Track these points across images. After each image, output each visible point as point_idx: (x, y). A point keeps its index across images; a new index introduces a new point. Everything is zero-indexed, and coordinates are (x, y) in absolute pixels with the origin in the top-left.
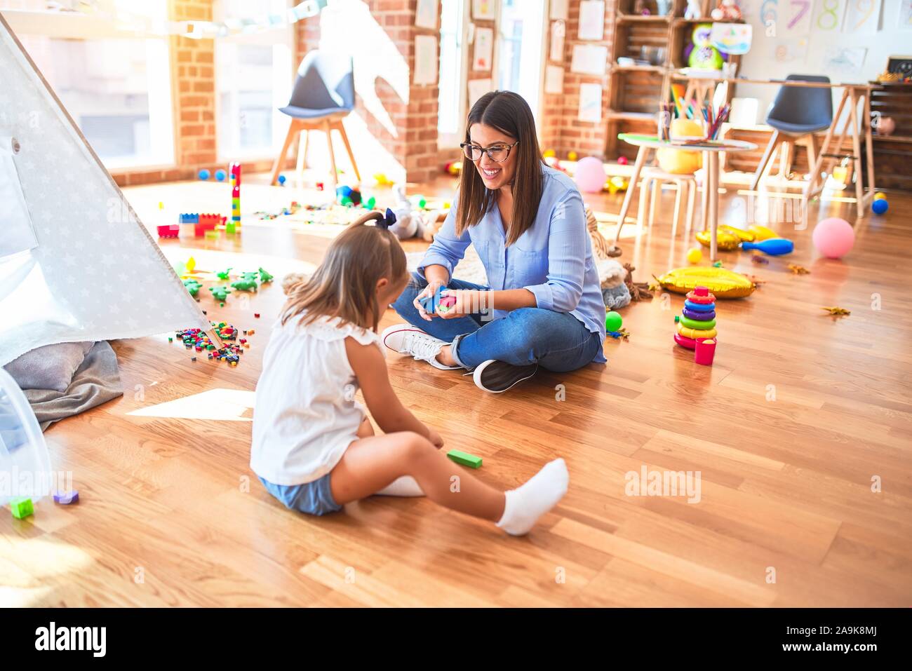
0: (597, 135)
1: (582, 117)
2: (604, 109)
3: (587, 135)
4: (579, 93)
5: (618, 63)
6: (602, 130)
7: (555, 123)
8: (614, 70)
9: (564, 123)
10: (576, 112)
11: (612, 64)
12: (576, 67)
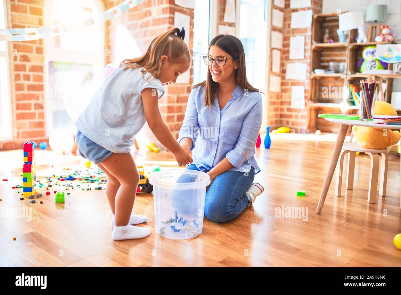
0: (302, 117)
1: (293, 106)
2: (307, 101)
3: (297, 117)
4: (291, 92)
5: (315, 73)
6: (306, 113)
7: (276, 110)
8: (312, 77)
9: (282, 110)
10: (290, 103)
11: (310, 73)
12: (289, 76)
